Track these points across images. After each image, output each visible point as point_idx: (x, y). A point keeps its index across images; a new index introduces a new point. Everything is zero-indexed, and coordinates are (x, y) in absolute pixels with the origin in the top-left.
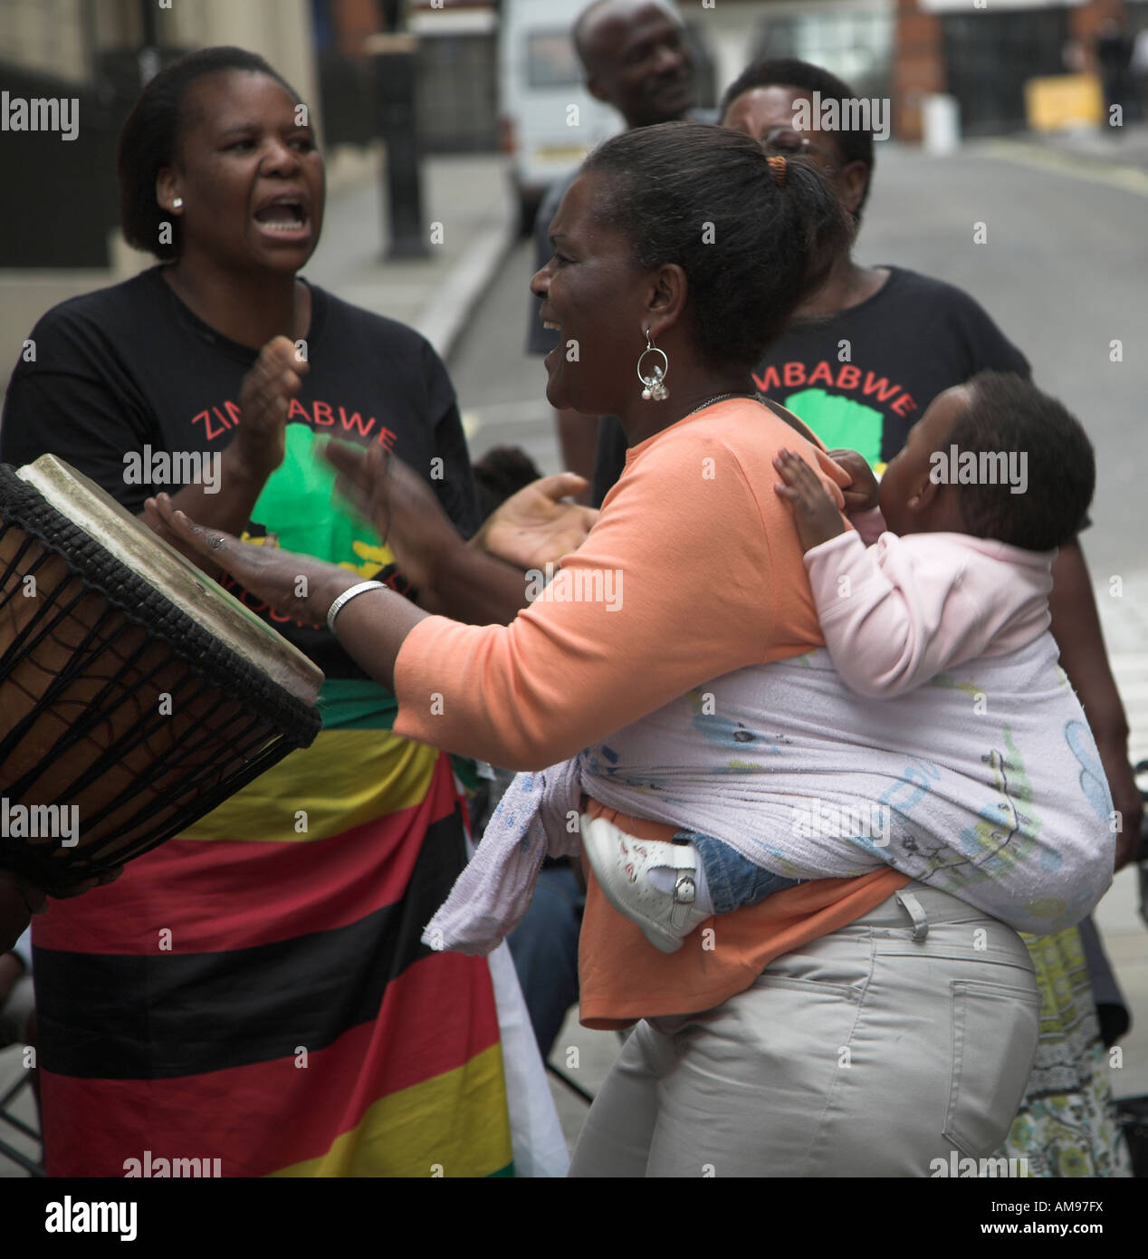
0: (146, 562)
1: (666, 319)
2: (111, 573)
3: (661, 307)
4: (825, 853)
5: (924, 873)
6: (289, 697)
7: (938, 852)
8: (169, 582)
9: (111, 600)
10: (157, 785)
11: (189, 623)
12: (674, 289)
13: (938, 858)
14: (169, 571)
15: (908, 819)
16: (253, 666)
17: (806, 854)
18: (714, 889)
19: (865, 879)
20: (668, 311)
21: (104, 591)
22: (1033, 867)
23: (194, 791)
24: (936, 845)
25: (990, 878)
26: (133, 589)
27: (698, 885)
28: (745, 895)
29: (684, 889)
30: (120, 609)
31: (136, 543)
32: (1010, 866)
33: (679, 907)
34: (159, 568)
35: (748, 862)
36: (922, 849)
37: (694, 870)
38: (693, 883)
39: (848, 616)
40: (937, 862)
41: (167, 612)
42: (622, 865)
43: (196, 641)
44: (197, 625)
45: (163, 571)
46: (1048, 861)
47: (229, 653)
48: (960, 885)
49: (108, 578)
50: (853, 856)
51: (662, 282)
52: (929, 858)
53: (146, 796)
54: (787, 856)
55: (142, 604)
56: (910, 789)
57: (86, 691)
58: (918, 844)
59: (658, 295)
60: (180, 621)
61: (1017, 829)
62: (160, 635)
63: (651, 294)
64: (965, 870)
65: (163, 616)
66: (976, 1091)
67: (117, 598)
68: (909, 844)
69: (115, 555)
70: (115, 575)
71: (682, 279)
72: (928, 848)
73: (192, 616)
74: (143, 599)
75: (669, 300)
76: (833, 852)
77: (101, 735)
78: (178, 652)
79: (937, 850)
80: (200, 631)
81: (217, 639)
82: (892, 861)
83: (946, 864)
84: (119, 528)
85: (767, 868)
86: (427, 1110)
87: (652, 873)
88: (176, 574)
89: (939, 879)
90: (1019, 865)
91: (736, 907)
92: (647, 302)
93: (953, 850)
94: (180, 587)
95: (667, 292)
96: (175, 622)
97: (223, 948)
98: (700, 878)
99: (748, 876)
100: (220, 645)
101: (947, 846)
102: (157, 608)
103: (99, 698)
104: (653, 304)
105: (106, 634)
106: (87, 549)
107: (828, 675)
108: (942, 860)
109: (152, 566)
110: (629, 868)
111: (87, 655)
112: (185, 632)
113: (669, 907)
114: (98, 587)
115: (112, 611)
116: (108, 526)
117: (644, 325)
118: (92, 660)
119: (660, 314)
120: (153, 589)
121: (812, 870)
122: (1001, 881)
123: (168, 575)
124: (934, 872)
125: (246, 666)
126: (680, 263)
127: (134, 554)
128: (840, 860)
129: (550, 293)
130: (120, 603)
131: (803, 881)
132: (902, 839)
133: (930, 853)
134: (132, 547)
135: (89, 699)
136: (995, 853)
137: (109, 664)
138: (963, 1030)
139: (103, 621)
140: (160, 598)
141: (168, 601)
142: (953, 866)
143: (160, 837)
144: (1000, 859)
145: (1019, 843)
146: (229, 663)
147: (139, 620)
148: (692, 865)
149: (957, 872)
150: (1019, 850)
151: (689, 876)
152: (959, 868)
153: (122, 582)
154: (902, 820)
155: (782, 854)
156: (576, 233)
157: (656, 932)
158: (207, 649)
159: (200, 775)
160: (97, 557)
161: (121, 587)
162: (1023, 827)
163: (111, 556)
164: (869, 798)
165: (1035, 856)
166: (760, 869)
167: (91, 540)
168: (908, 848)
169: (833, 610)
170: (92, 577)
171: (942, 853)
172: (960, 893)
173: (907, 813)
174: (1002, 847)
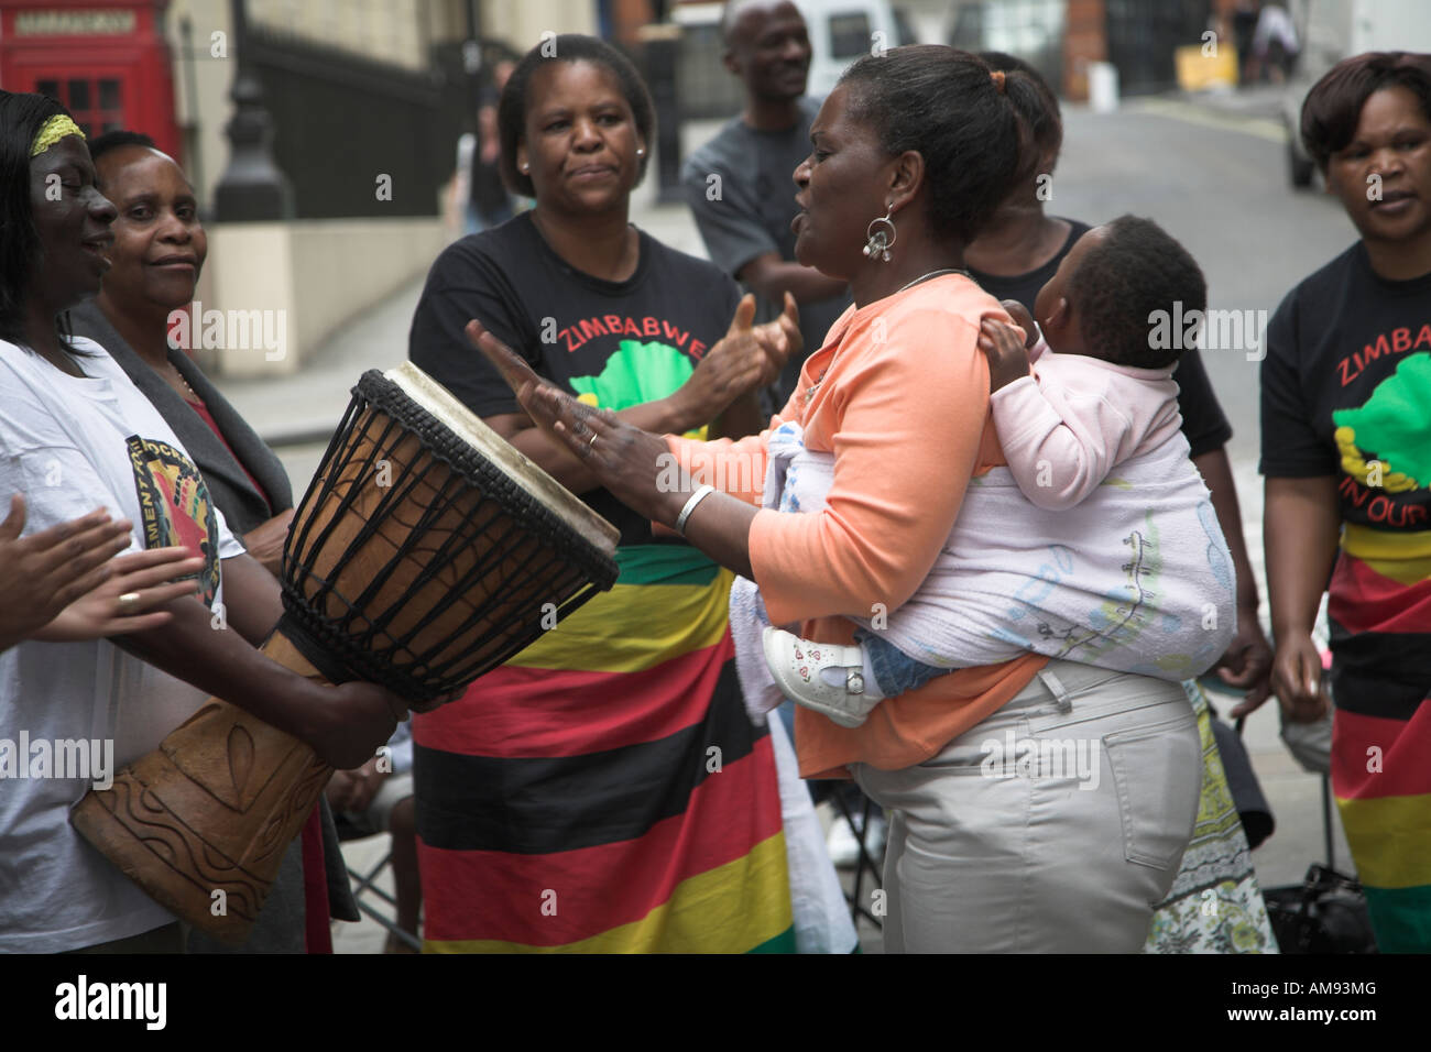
0: (480, 438)
1: (906, 197)
2: (454, 446)
3: (901, 186)
4: (969, 647)
5: (1060, 652)
6: (592, 548)
7: (1071, 631)
8: (498, 454)
9: (454, 467)
10: (492, 617)
11: (514, 485)
12: (914, 171)
13: (1073, 637)
14: (498, 445)
15: (1040, 610)
16: (564, 522)
17: (954, 648)
18: (881, 681)
19: (1018, 663)
20: (908, 190)
21: (448, 461)
22: (1156, 631)
23: (520, 623)
24: (1068, 627)
25: (1119, 644)
26: (471, 459)
27: (866, 678)
28: (907, 683)
29: (854, 683)
30: (461, 475)
31: (472, 424)
32: (1136, 633)
33: (851, 697)
34: (490, 443)
35: (907, 657)
36: (1056, 632)
37: (861, 667)
38: (862, 678)
39: (1030, 441)
40: (1072, 640)
41: (496, 477)
42: (797, 669)
43: (519, 499)
44: (519, 488)
45: (494, 446)
46: (1169, 623)
47: (544, 510)
48: (1097, 656)
49: (452, 451)
50: (995, 647)
51: (903, 167)
52: (1065, 638)
53: (483, 626)
54: (938, 652)
55: (477, 471)
56: (1041, 585)
57: (436, 540)
58: (1052, 628)
59: (899, 178)
60: (506, 484)
61: (1141, 601)
62: (491, 495)
63: (894, 176)
64: (1097, 642)
65: (493, 480)
66: (1149, 817)
67: (458, 467)
68: (1044, 630)
69: (457, 433)
70: (457, 448)
71: (920, 162)
72: (1063, 631)
73: (516, 481)
74: (478, 466)
75: (907, 181)
76: (976, 646)
77: (447, 576)
78: (505, 508)
79: (1070, 630)
80: (522, 492)
81: (535, 499)
82: (1030, 646)
83: (1081, 641)
84: (460, 413)
85: (924, 661)
86: (721, 889)
87: (824, 673)
88: (504, 448)
89: (1077, 654)
90: (1144, 631)
91: (901, 693)
92: (890, 183)
93: (1083, 627)
94: (507, 458)
95: (908, 176)
96: (503, 485)
97: (562, 754)
98: (868, 672)
99: (908, 669)
100: (537, 504)
101: (1077, 626)
102: (489, 475)
103: (445, 547)
104: (895, 184)
105: (450, 495)
106: (436, 428)
107: (1012, 489)
108: (1076, 639)
109: (484, 441)
110: (803, 671)
111: (436, 513)
112: (511, 493)
113: (842, 697)
114: (445, 458)
115: (455, 477)
116: (452, 411)
117: (887, 201)
118: (440, 515)
119: (901, 192)
120: (485, 459)
121: (960, 661)
122: (1129, 645)
123: (498, 449)
124: (1071, 649)
125: (557, 521)
126: (920, 150)
127: (471, 432)
128: (981, 651)
129: (811, 181)
130: (461, 471)
131: (955, 670)
132: (1036, 627)
133: (1065, 634)
134: (470, 427)
135: (438, 548)
136: (1122, 625)
137: (452, 519)
138: (1124, 772)
139: (448, 485)
140: (491, 466)
141: (497, 469)
142: (1086, 642)
143: (494, 662)
144: (1125, 629)
145: (1141, 613)
146: (545, 517)
147: (475, 483)
148: (860, 664)
149: (1091, 646)
150: (1142, 619)
151: (858, 672)
152: (1091, 642)
153: (462, 454)
154: (1035, 611)
155: (934, 650)
156: (836, 129)
157: (837, 716)
158: (527, 506)
159: (524, 610)
160: (443, 434)
161: (461, 457)
162: (1146, 600)
163: (454, 434)
164: (1005, 597)
165: (1158, 622)
166: (918, 663)
167: (438, 421)
168: (1044, 633)
169: (1013, 443)
170: (440, 450)
171: (1075, 632)
172: (1098, 662)
173: (1036, 604)
174: (1127, 620)
